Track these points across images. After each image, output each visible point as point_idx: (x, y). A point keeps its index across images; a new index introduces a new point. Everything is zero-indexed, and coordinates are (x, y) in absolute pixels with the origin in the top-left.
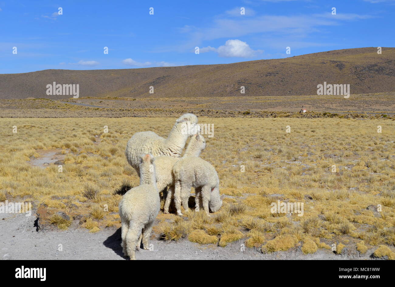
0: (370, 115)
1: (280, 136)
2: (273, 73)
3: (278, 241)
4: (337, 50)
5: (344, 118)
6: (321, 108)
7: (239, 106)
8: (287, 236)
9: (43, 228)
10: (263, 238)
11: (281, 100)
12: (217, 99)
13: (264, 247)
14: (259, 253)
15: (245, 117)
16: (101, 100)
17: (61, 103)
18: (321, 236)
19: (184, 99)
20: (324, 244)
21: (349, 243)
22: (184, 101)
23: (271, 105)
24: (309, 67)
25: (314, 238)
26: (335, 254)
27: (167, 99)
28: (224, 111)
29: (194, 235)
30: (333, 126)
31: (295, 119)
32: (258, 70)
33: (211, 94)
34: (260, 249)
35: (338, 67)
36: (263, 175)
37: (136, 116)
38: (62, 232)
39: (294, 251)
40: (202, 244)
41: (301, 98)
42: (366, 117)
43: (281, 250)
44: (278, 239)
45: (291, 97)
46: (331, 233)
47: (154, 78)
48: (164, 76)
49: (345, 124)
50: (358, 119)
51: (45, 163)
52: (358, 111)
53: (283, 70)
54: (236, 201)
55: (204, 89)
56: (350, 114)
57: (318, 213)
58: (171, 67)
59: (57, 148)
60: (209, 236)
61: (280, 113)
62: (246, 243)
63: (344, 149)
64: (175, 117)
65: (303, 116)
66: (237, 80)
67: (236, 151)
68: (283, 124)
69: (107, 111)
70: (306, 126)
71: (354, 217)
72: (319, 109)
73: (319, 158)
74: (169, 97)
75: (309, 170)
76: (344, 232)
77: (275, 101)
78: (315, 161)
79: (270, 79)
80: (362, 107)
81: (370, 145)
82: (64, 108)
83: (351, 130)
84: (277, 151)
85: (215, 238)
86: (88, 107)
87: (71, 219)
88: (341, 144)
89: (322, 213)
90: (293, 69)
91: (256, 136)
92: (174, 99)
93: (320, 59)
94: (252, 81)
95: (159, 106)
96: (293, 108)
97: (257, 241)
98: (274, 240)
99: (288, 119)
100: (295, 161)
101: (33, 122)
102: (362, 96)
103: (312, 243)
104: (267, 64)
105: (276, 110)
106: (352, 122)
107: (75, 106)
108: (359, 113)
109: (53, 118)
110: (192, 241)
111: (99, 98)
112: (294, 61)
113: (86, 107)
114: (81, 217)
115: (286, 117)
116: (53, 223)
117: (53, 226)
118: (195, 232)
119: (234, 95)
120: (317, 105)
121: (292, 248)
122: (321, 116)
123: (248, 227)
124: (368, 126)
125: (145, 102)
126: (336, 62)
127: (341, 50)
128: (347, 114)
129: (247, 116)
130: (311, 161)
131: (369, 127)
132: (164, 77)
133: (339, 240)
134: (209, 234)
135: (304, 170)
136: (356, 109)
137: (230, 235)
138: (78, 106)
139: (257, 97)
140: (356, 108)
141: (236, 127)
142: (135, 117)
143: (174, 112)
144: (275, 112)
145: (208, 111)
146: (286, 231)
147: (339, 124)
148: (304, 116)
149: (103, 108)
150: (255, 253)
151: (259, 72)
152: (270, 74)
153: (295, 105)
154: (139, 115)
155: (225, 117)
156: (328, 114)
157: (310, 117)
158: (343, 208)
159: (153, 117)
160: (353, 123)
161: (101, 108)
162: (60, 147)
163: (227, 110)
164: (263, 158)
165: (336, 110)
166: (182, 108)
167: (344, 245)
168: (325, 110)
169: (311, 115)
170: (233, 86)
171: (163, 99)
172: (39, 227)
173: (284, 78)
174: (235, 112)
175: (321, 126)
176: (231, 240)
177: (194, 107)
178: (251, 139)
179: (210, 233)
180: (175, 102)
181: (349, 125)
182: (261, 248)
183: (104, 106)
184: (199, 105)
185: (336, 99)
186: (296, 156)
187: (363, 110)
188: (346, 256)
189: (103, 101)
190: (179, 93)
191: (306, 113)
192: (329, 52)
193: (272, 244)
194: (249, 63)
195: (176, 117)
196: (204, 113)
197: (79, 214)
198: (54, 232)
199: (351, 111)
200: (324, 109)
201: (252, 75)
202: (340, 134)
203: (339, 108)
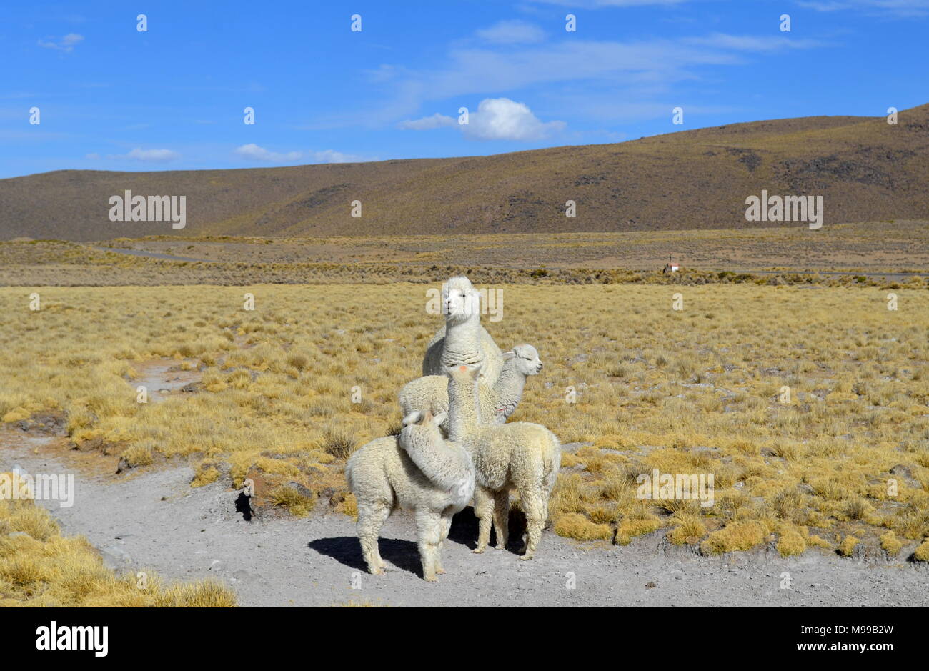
0: (828, 277)
1: (642, 328)
2: (593, 178)
3: (731, 533)
4: (743, 124)
5: (768, 284)
6: (709, 259)
7: (515, 255)
8: (749, 522)
9: (261, 513)
10: (701, 525)
11: (613, 241)
12: (464, 241)
13: (706, 543)
14: (696, 556)
15: (538, 284)
16: (191, 244)
17: (96, 250)
18: (810, 523)
19: (385, 239)
20: (816, 538)
21: (865, 536)
22: (386, 245)
23: (590, 254)
24: (676, 163)
25: (797, 527)
26: (839, 557)
27: (344, 239)
28: (485, 268)
29: (565, 523)
30: (748, 304)
31: (655, 287)
32: (558, 171)
33: (447, 226)
34: (697, 548)
35: (745, 164)
36: (642, 412)
37: (281, 280)
38: (300, 521)
39: (762, 551)
40: (581, 539)
41: (661, 236)
42: (819, 283)
43: (737, 548)
44: (733, 528)
45: (638, 234)
46: (829, 518)
47: (311, 191)
48: (337, 184)
49: (776, 299)
50: (800, 286)
51: (160, 390)
52: (795, 268)
53: (617, 170)
54: (628, 460)
55: (431, 217)
56: (780, 275)
57: (795, 482)
58: (351, 164)
59: (162, 357)
60: (594, 524)
61: (618, 272)
62: (669, 536)
63: (792, 356)
64: (374, 283)
65: (671, 280)
66: (509, 194)
67: (562, 362)
68: (633, 298)
69: (208, 269)
70: (688, 304)
71: (868, 488)
72: (703, 263)
73: (750, 377)
74: (351, 235)
75: (736, 401)
76: (855, 515)
77: (599, 244)
78: (743, 383)
79: (585, 192)
80: (804, 258)
81: (847, 348)
82: (103, 261)
83: (794, 312)
84: (653, 362)
85: (606, 528)
86: (161, 260)
87: (315, 496)
88: (784, 345)
89: (804, 481)
90: (640, 168)
91: (587, 328)
92: (363, 240)
93: (703, 144)
94: (544, 196)
95: (327, 257)
96: (643, 260)
97: (691, 532)
98: (724, 531)
99: (638, 287)
100: (699, 382)
101: (59, 298)
102: (802, 231)
103: (797, 535)
104: (578, 157)
105: (608, 265)
106: (789, 295)
107: (130, 258)
108: (800, 273)
109: (89, 285)
110: (561, 534)
111: (185, 237)
112: (642, 149)
113: (157, 260)
114: (333, 492)
115: (632, 282)
116: (280, 504)
117: (280, 510)
118: (567, 518)
119: (501, 229)
120: (698, 253)
121: (760, 546)
122: (714, 279)
123: (668, 508)
124: (829, 303)
125: (294, 248)
126: (741, 152)
127: (751, 124)
128: (774, 275)
129: (542, 280)
130: (735, 383)
131: (831, 305)
132: (334, 187)
133: (844, 529)
134: (595, 522)
135: (725, 402)
136: (790, 264)
137: (637, 522)
138: (138, 258)
139: (558, 235)
140: (790, 261)
141: (530, 308)
142: (280, 283)
143: (366, 270)
144: (605, 271)
145: (449, 268)
146: (745, 514)
147: (761, 299)
148: (675, 279)
149: (198, 262)
150: (688, 555)
151: (559, 176)
152: (586, 180)
153: (646, 252)
154: (289, 278)
155: (491, 283)
156: (730, 275)
157: (689, 283)
158: (845, 472)
159: (322, 284)
160: (794, 297)
161: (193, 263)
162: (169, 355)
163: (492, 266)
164: (628, 376)
165: (742, 264)
166: (383, 261)
167: (856, 539)
168: (718, 265)
169: (691, 279)
170: (499, 208)
171: (336, 239)
172: (253, 511)
173: (618, 190)
174: (511, 271)
175: (722, 303)
176: (638, 532)
177: (411, 260)
178: (580, 336)
179: (596, 519)
180: (366, 248)
181: (786, 301)
182: (700, 545)
183: (197, 256)
184: (422, 254)
185: (742, 238)
186: (699, 373)
187: (807, 265)
188: (862, 560)
189: (196, 245)
190: (372, 225)
191: (678, 274)
192: (722, 128)
193: (721, 537)
194: (536, 153)
195: (378, 284)
196: (438, 273)
197: (328, 486)
198: (284, 522)
199: (781, 268)
200: (716, 263)
201: (543, 183)
202: (771, 323)
203: (750, 261)
